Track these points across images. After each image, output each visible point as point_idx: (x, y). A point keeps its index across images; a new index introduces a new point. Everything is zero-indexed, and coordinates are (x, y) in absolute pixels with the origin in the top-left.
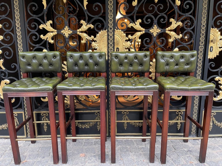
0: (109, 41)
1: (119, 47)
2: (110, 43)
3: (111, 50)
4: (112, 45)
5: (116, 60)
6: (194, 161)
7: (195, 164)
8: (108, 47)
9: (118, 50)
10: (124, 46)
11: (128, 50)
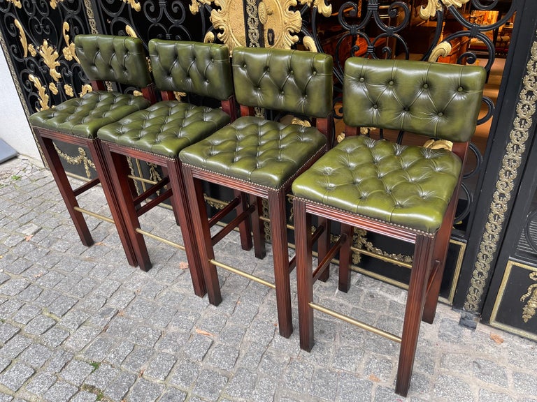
0: (248, 8)
1: (273, 29)
2: (250, 14)
3: (254, 36)
4: (254, 22)
5: (244, 72)
6: (387, 377)
7: (379, 388)
8: (247, 28)
9: (270, 35)
10: (285, 23)
11: (296, 38)
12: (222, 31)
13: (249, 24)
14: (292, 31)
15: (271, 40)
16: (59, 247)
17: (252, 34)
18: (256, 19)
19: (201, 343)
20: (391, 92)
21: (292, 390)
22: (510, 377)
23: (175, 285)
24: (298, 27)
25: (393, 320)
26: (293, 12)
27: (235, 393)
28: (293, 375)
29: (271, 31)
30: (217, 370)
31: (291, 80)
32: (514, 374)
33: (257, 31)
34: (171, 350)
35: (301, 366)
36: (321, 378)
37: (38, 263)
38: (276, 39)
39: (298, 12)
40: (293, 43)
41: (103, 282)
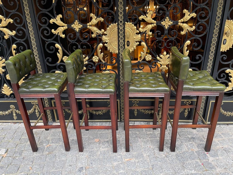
0: (120, 34)
2: (120, 36)
4: (122, 39)
6: (195, 148)
7: (196, 152)
8: (119, 41)
9: (128, 43)
10: (134, 39)
11: (138, 43)
12: (107, 43)
13: (120, 39)
14: (137, 41)
15: (128, 45)
16: (27, 154)
17: (121, 43)
19: (131, 163)
21: (174, 164)
22: (221, 135)
23: (101, 148)
24: (139, 40)
25: (182, 132)
26: (137, 35)
27: (158, 173)
28: (170, 159)
29: (128, 42)
30: (145, 169)
32: (222, 134)
33: (123, 42)
34: (122, 170)
35: (170, 156)
36: (179, 156)
37: (22, 164)
38: (130, 44)
39: (139, 34)
40: (137, 45)
41: (66, 159)
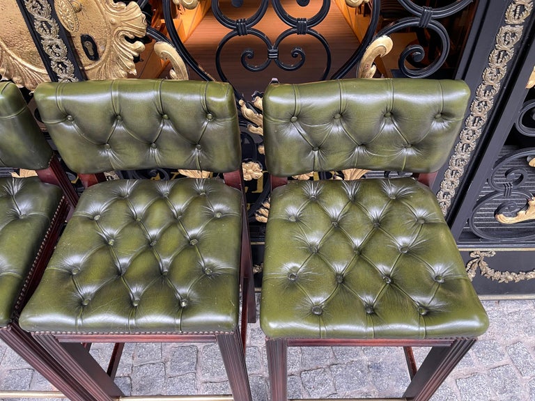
0: (28, 5)
1: (92, 35)
2: (36, 16)
3: (57, 50)
4: (49, 27)
5: (71, 128)
8: (37, 38)
9: (88, 44)
10: (113, 24)
11: (140, 45)
14: (131, 36)
15: (91, 54)
17: (51, 47)
18: (50, 22)
20: (340, 128)
24: (141, 30)
26: (123, 5)
29: (86, 38)
31: (168, 128)
33: (59, 42)
38: (100, 49)
39: (133, 3)
40: (136, 54)
